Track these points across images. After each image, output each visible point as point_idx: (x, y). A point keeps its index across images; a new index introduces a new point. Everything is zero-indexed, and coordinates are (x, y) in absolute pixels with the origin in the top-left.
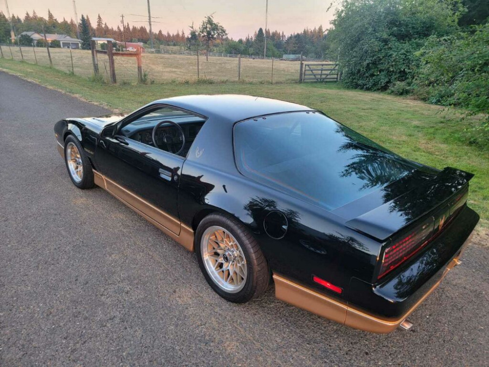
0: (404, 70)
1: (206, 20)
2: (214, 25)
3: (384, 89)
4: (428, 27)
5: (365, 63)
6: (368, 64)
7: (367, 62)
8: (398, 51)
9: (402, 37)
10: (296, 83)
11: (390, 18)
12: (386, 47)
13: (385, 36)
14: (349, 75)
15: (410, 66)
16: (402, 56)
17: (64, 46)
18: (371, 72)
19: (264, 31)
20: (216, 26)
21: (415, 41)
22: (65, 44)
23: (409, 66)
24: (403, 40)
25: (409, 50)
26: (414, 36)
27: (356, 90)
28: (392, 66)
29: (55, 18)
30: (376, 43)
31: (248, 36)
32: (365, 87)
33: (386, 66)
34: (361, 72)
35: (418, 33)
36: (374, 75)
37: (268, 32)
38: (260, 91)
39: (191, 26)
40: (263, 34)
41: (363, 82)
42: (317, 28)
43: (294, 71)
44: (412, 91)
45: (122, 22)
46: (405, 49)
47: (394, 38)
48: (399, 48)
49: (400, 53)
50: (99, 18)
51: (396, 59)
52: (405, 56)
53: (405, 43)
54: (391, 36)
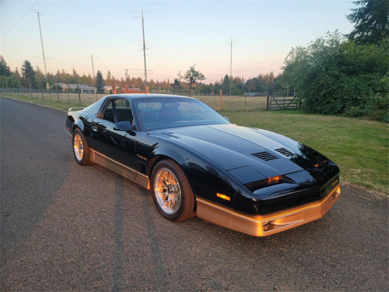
0: (356, 98)
1: (189, 69)
2: (195, 73)
3: (340, 112)
4: (371, 66)
5: (322, 94)
6: (325, 94)
7: (324, 92)
8: (349, 83)
9: (350, 73)
10: (265, 110)
11: (339, 59)
12: (338, 81)
13: (336, 73)
14: (309, 103)
15: (361, 94)
16: (353, 87)
17: (83, 92)
18: (328, 100)
19: (229, 77)
20: (197, 73)
21: (362, 76)
22: (84, 91)
23: (359, 95)
24: (352, 75)
25: (358, 83)
26: (360, 72)
27: (316, 114)
28: (346, 95)
29: (77, 74)
30: (330, 78)
31: (217, 81)
32: (323, 112)
33: (340, 95)
34: (319, 101)
35: (363, 70)
36: (330, 103)
37: (231, 78)
38: (240, 116)
39: (179, 74)
40: (229, 79)
41: (322, 108)
42: (269, 74)
43: (259, 103)
44: (366, 113)
45: (126, 74)
46: (355, 82)
47: (344, 74)
48: (350, 82)
49: (351, 84)
50: (109, 73)
51: (348, 89)
52: (355, 87)
53: (353, 78)
54: (341, 73)
